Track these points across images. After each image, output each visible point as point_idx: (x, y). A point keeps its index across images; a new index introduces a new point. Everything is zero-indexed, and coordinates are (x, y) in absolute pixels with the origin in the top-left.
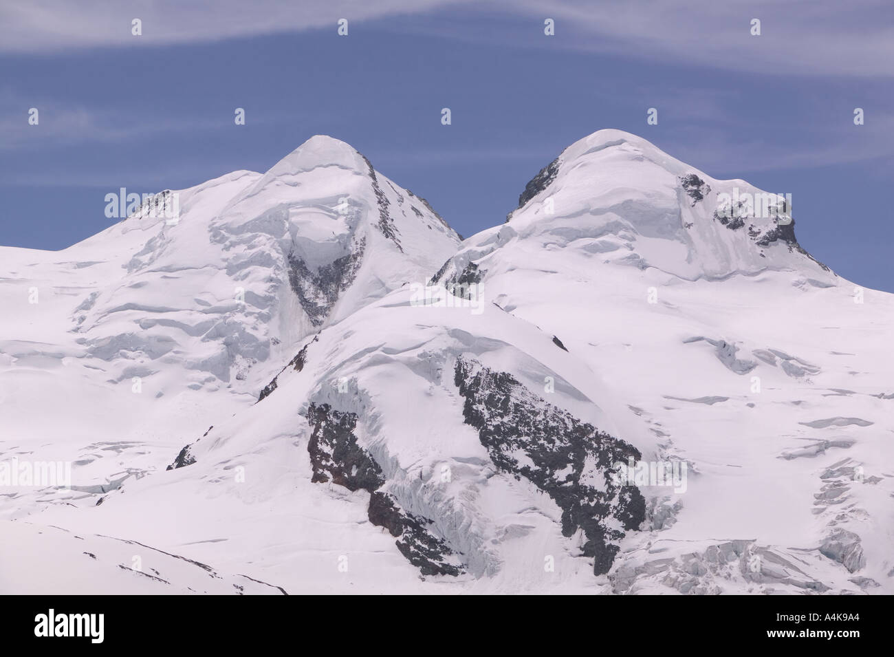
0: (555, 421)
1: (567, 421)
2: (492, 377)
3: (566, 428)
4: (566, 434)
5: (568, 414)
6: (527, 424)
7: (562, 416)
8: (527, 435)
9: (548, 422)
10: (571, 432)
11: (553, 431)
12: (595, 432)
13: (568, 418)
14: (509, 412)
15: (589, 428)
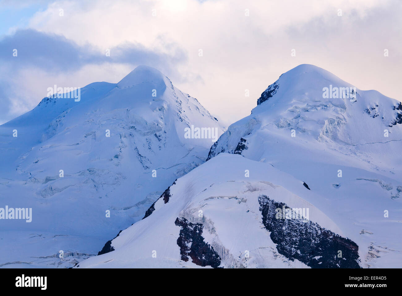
0: (311, 229)
1: (317, 229)
2: (275, 205)
3: (317, 233)
4: (317, 236)
5: (318, 225)
6: (296, 231)
7: (315, 226)
8: (296, 236)
9: (307, 230)
10: (320, 235)
11: (310, 234)
12: (333, 235)
13: (318, 227)
14: (286, 224)
15: (330, 233)
